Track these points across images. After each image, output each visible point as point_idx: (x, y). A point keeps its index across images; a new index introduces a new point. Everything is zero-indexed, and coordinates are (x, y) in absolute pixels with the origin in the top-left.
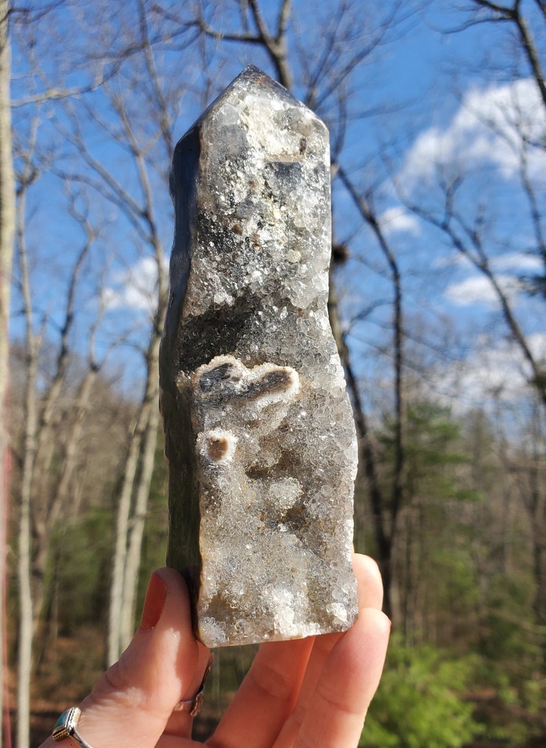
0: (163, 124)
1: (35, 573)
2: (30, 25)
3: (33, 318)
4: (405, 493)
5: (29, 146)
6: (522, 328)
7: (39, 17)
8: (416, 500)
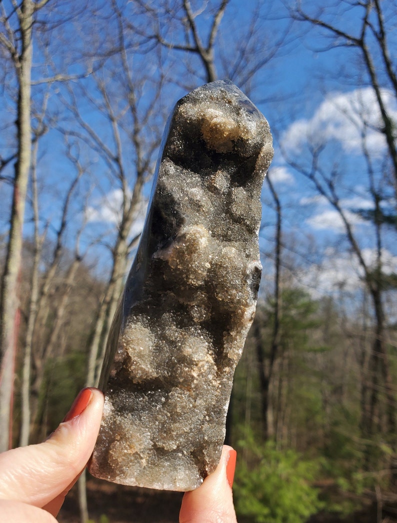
0: (130, 100)
1: (33, 393)
2: (46, 33)
3: (39, 224)
4: (280, 348)
5: (42, 111)
6: (359, 245)
7: (52, 28)
8: (286, 354)
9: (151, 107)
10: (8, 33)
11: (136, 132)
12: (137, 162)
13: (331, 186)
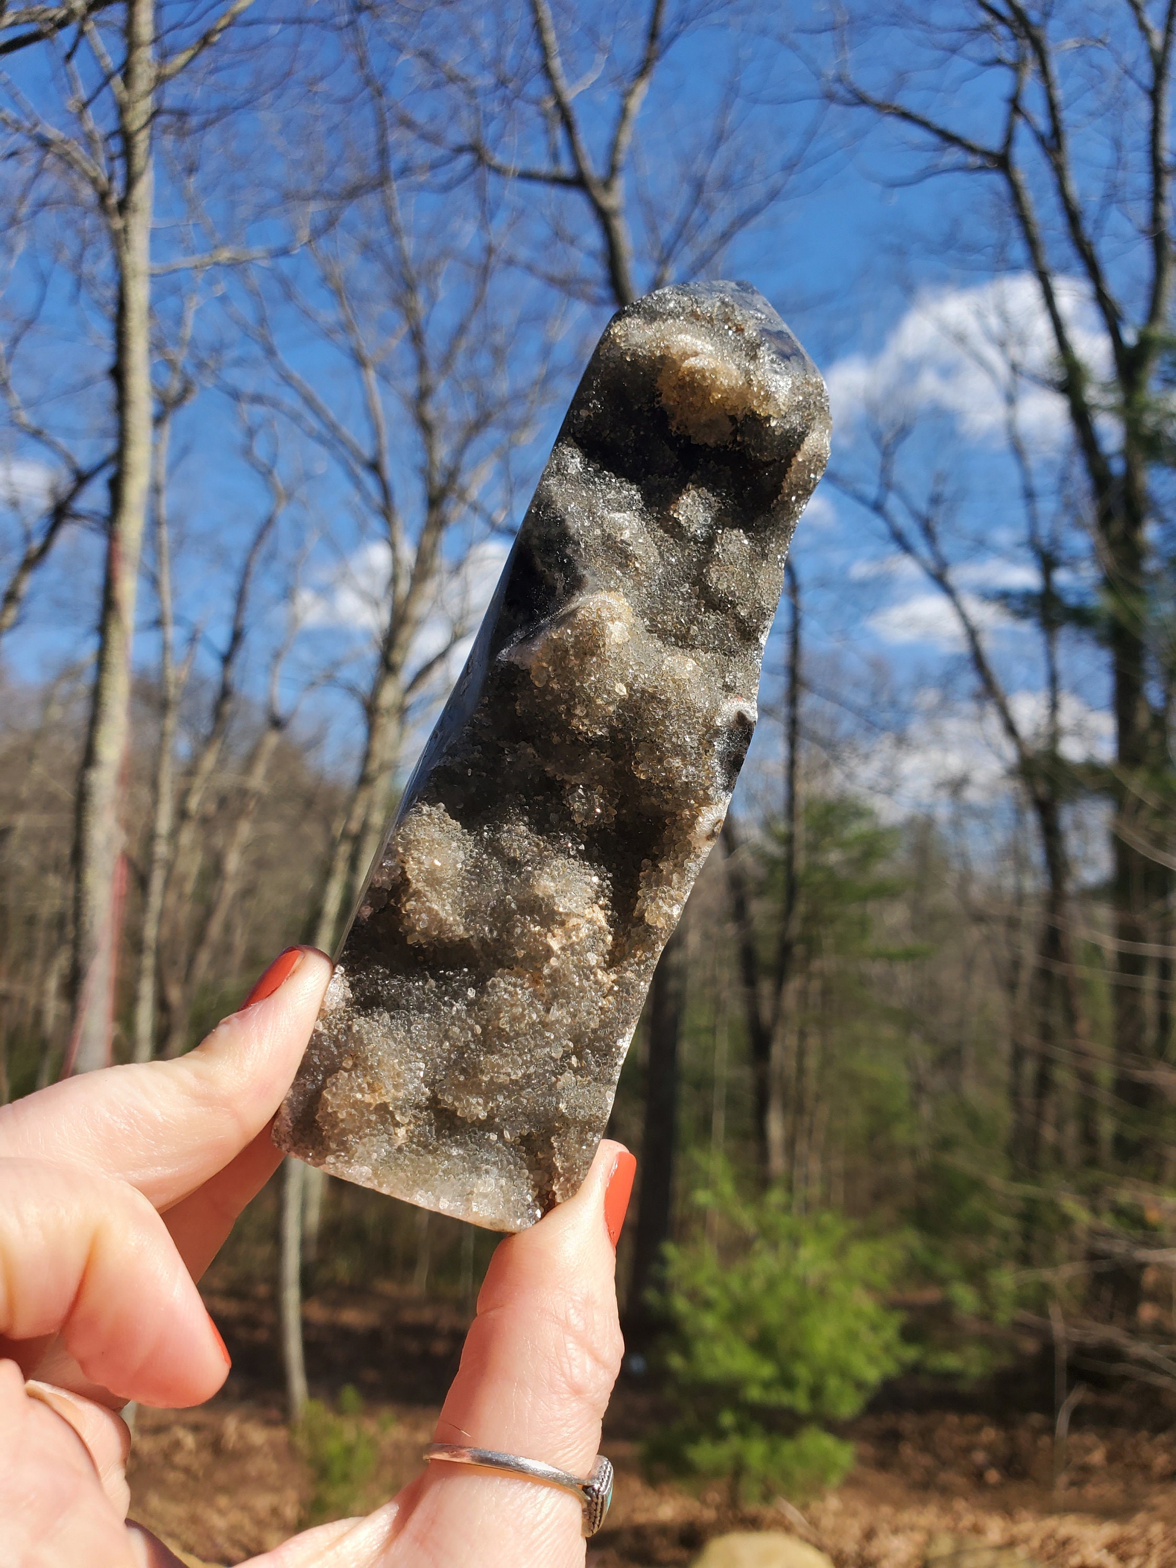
0: (409, 313)
2: (188, 140)
3: (173, 634)
4: (799, 950)
5: (179, 342)
6: (1000, 681)
7: (204, 126)
8: (817, 965)
9: (461, 329)
10: (89, 140)
11: (424, 394)
12: (426, 473)
13: (928, 531)
